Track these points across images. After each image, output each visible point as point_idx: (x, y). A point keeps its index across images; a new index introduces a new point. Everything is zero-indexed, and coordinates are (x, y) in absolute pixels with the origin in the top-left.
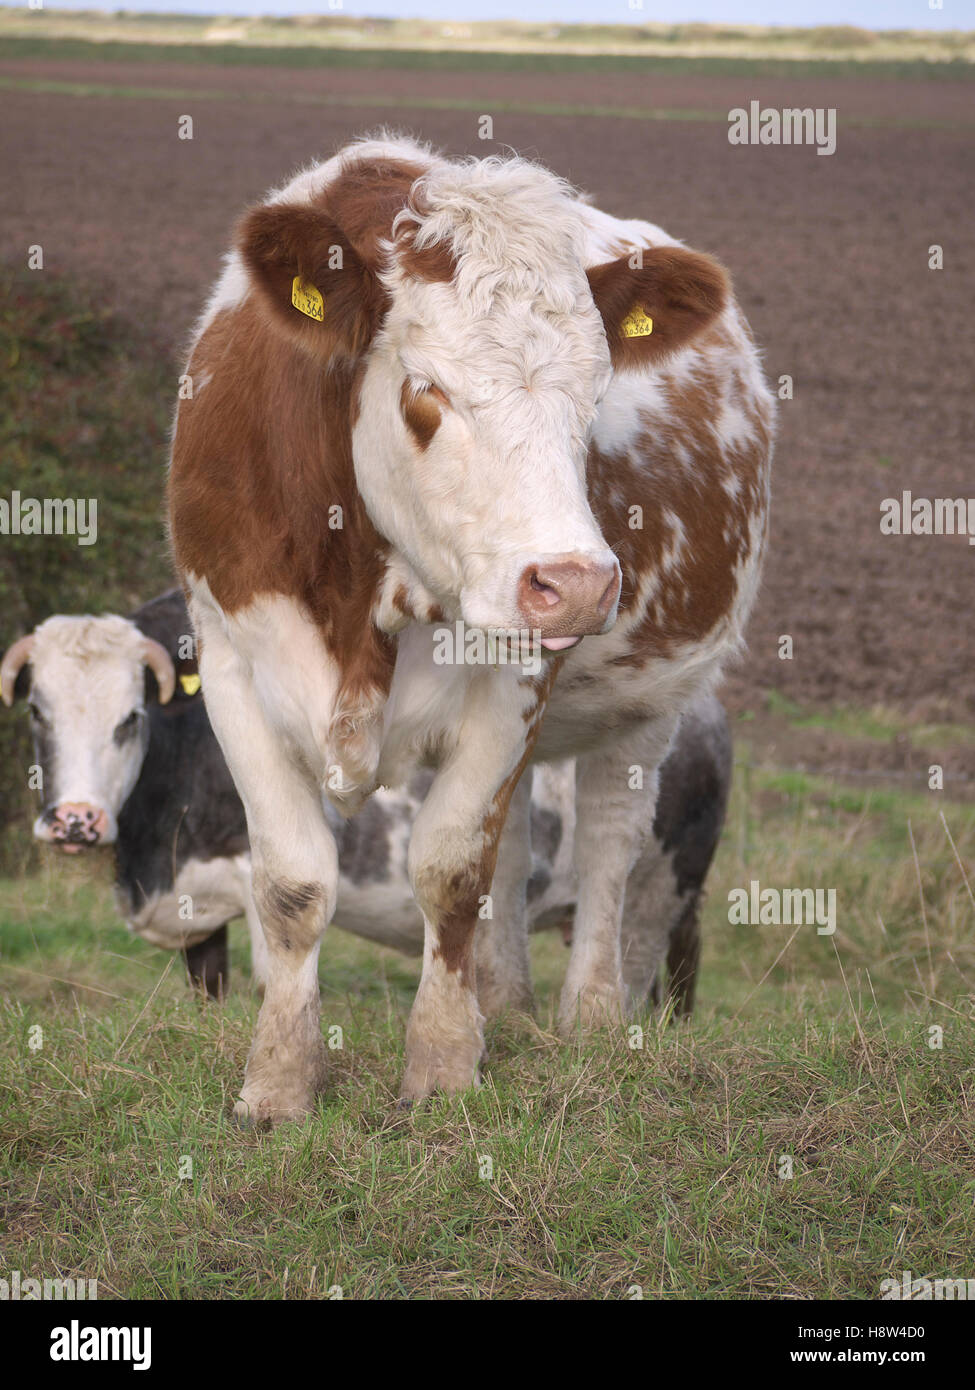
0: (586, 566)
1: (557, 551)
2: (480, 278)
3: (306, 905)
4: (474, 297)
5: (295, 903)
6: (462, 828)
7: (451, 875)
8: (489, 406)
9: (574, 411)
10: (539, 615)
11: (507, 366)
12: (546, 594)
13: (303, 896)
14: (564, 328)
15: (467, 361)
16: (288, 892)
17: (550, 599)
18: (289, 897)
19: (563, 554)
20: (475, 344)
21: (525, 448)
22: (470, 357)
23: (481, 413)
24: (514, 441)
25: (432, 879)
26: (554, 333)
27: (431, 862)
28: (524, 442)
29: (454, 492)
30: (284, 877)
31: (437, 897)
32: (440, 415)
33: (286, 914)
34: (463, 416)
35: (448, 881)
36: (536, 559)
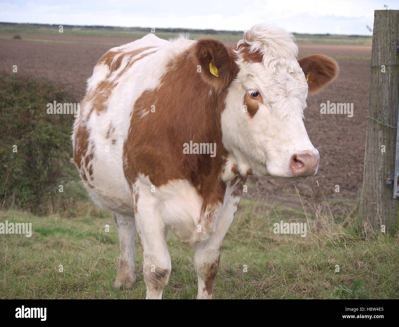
0: (312, 155)
1: (302, 150)
2: (271, 61)
3: (164, 276)
4: (269, 67)
5: (161, 275)
6: (215, 249)
7: (211, 264)
8: (276, 102)
9: (301, 105)
10: (297, 171)
11: (281, 89)
12: (298, 164)
13: (164, 273)
14: (296, 77)
15: (269, 88)
16: (160, 272)
17: (300, 166)
18: (160, 274)
19: (305, 151)
20: (272, 82)
21: (288, 117)
22: (270, 87)
23: (273, 105)
24: (285, 114)
25: (205, 267)
26: (293, 79)
27: (204, 262)
28: (288, 114)
29: (264, 131)
30: (159, 268)
31: (206, 272)
32: (259, 106)
33: (158, 279)
34: (267, 106)
35: (210, 267)
36: (296, 152)
